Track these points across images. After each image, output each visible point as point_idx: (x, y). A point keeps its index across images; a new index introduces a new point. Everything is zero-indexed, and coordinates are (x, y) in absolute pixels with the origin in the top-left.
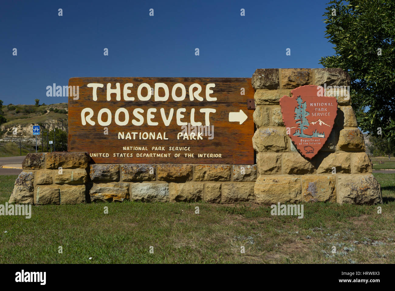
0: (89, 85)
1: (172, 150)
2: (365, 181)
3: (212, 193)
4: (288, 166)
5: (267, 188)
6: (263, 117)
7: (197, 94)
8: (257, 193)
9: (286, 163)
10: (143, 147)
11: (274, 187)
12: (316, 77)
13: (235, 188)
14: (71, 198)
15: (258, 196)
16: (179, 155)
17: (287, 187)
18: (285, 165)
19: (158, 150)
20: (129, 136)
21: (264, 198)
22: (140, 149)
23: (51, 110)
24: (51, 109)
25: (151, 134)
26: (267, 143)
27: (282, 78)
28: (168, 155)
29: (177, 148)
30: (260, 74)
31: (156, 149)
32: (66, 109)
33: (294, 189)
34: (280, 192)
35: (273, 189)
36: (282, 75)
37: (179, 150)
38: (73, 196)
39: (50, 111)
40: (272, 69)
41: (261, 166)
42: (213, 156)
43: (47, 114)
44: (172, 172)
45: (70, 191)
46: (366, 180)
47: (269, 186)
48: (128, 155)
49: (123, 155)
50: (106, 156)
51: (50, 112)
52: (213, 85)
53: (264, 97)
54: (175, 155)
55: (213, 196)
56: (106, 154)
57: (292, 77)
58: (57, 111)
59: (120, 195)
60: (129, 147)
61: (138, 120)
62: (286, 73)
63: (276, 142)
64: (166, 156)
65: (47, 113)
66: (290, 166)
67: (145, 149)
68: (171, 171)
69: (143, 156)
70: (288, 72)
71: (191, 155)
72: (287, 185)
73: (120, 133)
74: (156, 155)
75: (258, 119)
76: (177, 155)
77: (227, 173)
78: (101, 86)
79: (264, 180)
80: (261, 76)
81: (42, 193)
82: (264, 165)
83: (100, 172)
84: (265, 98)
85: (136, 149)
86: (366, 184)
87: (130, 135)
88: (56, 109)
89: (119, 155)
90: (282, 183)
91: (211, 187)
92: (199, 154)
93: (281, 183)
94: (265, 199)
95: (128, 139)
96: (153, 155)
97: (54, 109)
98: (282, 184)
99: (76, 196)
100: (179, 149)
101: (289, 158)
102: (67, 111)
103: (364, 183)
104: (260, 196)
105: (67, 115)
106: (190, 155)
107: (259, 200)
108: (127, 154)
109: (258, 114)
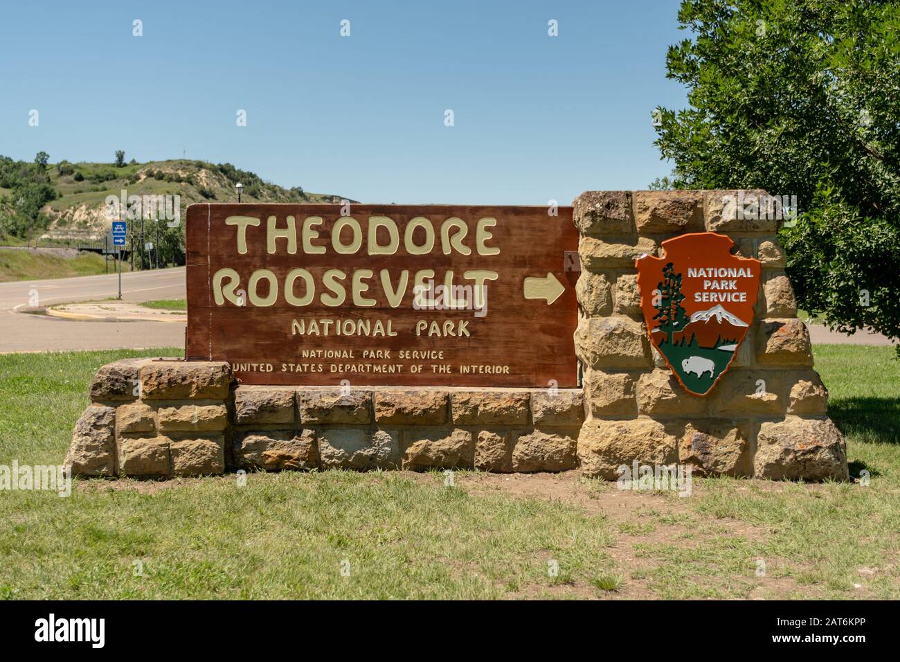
0: (230, 221)
1: (405, 357)
2: (812, 431)
3: (491, 451)
4: (649, 397)
5: (604, 445)
6: (598, 296)
7: (457, 241)
8: (583, 454)
9: (645, 392)
10: (345, 352)
11: (619, 443)
12: (711, 210)
13: (538, 440)
14: (194, 462)
15: (586, 461)
16: (420, 369)
17: (647, 442)
18: (642, 395)
19: (376, 356)
20: (314, 329)
21: (598, 466)
22: (337, 354)
23: (150, 175)
24: (148, 171)
25: (361, 324)
26: (606, 350)
27: (638, 210)
28: (397, 369)
29: (415, 354)
30: (592, 202)
31: (372, 355)
32: (180, 172)
33: (661, 447)
34: (631, 453)
35: (618, 447)
36: (638, 204)
37: (420, 358)
38: (198, 458)
39: (146, 175)
40: (618, 192)
41: (593, 397)
42: (491, 370)
43: (141, 183)
44: (405, 408)
45: (191, 448)
46: (814, 429)
47: (610, 439)
48: (312, 368)
49: (303, 368)
50: (266, 370)
51: (146, 178)
52: (492, 222)
53: (601, 251)
54: (412, 369)
55: (492, 456)
56: (268, 365)
57: (659, 209)
58: (160, 177)
59: (296, 455)
60: (316, 352)
61: (334, 295)
62: (647, 200)
63: (624, 346)
64: (392, 369)
65: (140, 181)
66: (653, 398)
67: (349, 355)
68: (403, 406)
69: (344, 371)
70: (652, 199)
71: (446, 369)
72: (648, 437)
73: (295, 323)
74: (372, 368)
75: (586, 298)
76: (416, 369)
77: (521, 408)
78: (256, 222)
79: (599, 427)
80: (593, 206)
81: (132, 451)
82: (599, 396)
83: (254, 408)
84: (602, 254)
85: (330, 355)
86: (813, 436)
87: (316, 326)
88: (160, 172)
89: (295, 368)
90: (636, 434)
91: (488, 438)
92: (461, 367)
93: (634, 433)
94: (601, 467)
95: (313, 333)
96: (365, 368)
97: (155, 172)
98: (637, 436)
99: (203, 457)
100: (419, 355)
101: (651, 381)
102: (182, 176)
103: (809, 435)
104: (590, 461)
105: (182, 185)
106: (442, 367)
107: (588, 470)
108: (310, 366)
109: (586, 288)
